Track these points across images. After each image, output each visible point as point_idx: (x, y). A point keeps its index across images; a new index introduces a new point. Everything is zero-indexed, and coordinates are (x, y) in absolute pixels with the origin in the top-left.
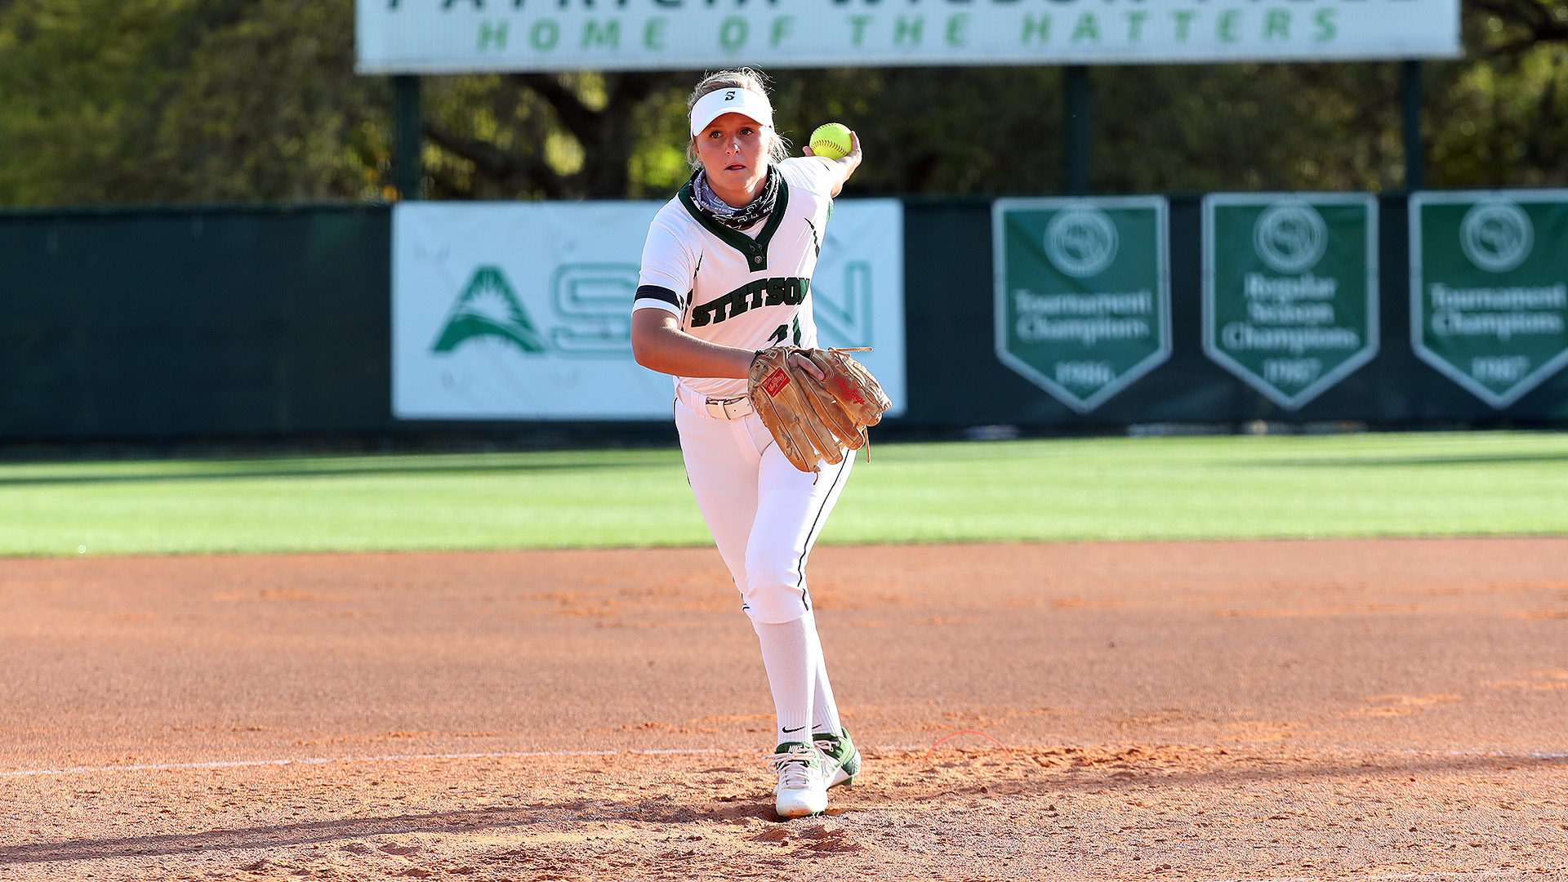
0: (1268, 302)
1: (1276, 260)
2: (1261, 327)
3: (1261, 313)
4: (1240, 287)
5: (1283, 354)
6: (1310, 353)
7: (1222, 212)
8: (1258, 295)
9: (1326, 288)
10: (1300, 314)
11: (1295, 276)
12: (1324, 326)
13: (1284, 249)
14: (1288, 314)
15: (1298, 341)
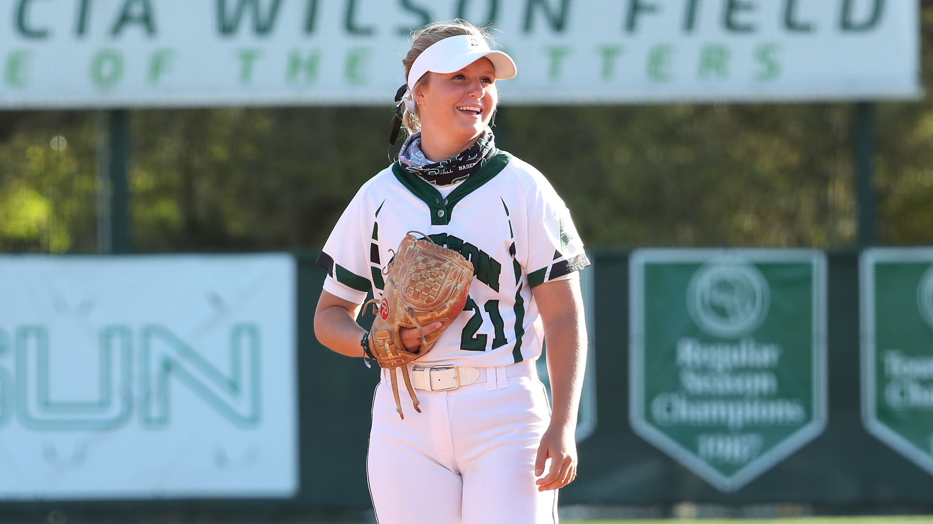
0: (704, 370)
1: (712, 324)
2: (695, 398)
3: (694, 383)
4: (672, 354)
5: (720, 429)
6: (749, 428)
7: (652, 271)
8: (693, 363)
9: (767, 355)
10: (739, 384)
11: (733, 341)
12: (766, 398)
13: (721, 312)
14: (726, 384)
15: (736, 414)
